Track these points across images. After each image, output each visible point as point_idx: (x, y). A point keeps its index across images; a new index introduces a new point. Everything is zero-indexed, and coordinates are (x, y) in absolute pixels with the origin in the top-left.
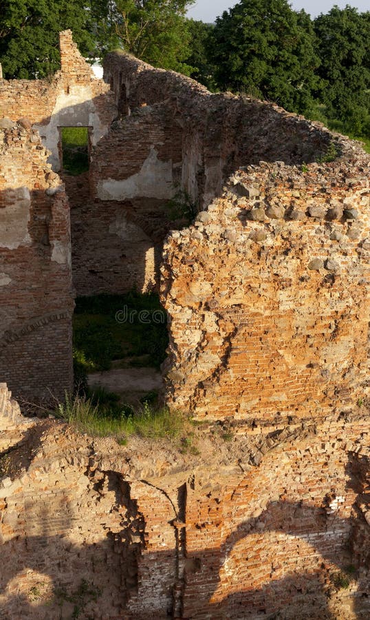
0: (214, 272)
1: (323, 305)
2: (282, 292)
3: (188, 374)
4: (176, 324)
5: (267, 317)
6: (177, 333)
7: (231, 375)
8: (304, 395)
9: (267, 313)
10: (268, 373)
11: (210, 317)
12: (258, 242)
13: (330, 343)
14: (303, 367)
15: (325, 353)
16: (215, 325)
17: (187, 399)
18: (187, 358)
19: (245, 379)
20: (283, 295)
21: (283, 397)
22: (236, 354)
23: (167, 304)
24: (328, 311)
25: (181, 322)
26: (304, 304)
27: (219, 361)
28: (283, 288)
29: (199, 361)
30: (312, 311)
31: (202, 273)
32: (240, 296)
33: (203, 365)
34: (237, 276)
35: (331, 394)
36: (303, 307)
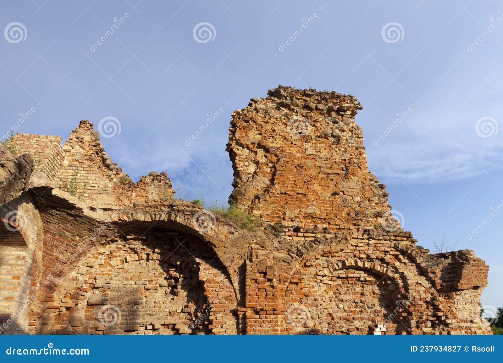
0: (262, 126)
1: (334, 153)
2: (306, 144)
3: (247, 189)
4: (238, 158)
5: (298, 157)
6: (239, 164)
7: (277, 189)
8: (333, 213)
9: (299, 155)
10: (304, 190)
11: (261, 153)
12: (289, 117)
13: (345, 180)
14: (329, 195)
15: (342, 186)
16: (264, 158)
17: (246, 207)
18: (246, 181)
19: (288, 193)
20: (308, 146)
21: (317, 211)
22: (280, 174)
23: (233, 145)
24: (339, 159)
25: (242, 157)
26: (322, 153)
27: (268, 182)
28: (307, 140)
29: (255, 181)
30: (328, 157)
31: (255, 126)
32: (279, 143)
33: (257, 183)
34: (277, 131)
35: (353, 215)
36: (322, 154)
